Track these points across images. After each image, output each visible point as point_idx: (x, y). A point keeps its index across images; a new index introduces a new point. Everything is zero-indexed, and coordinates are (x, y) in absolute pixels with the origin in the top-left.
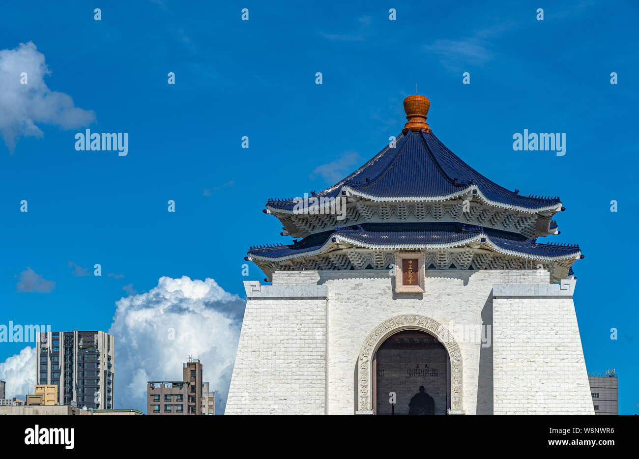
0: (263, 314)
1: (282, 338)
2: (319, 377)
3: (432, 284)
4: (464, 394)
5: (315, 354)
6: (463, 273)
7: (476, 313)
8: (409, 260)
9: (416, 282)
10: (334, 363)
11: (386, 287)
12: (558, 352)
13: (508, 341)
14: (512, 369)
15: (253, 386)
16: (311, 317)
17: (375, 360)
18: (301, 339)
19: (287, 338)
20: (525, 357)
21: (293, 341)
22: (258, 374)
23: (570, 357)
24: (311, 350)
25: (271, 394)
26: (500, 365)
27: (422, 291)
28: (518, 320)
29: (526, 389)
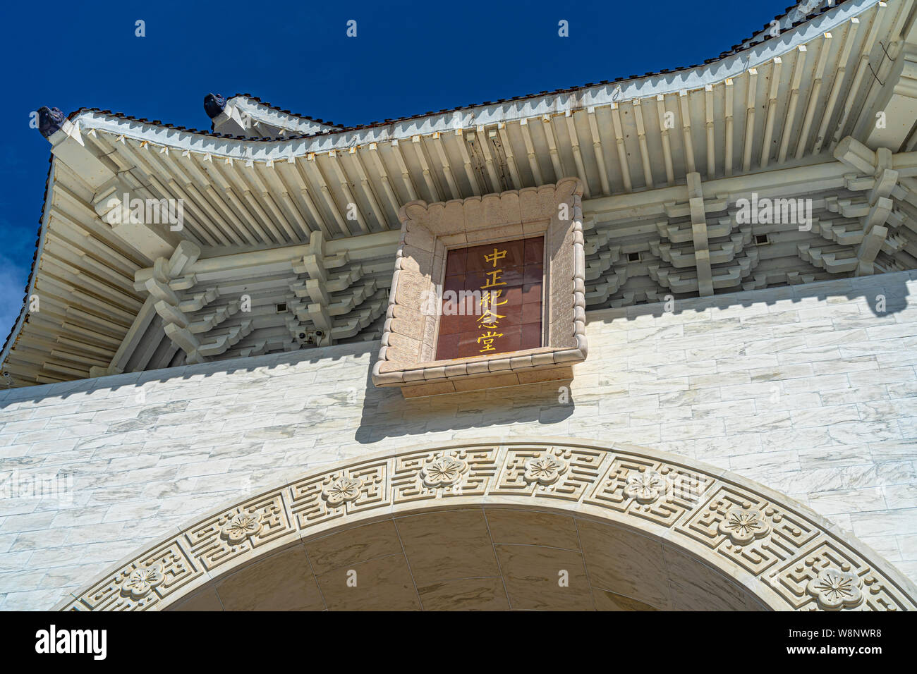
8: (489, 248)
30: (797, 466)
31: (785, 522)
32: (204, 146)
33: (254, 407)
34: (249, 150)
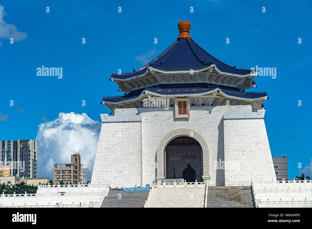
0: (110, 130)
1: (119, 141)
2: (138, 160)
3: (193, 113)
4: (210, 168)
5: (135, 149)
6: (208, 108)
7: (215, 127)
8: (181, 102)
9: (185, 113)
10: (145, 153)
11: (171, 115)
12: (257, 146)
13: (232, 141)
14: (234, 155)
15: (105, 165)
16: (134, 131)
17: (166, 152)
18: (129, 142)
19: (122, 141)
20: (240, 149)
21: (125, 143)
22: (107, 160)
23: (263, 148)
24: (134, 147)
25: (114, 169)
26: (227, 153)
27: (189, 117)
28: (236, 130)
29: (241, 165)
30: (202, 128)
31: (201, 137)
33: (165, 116)
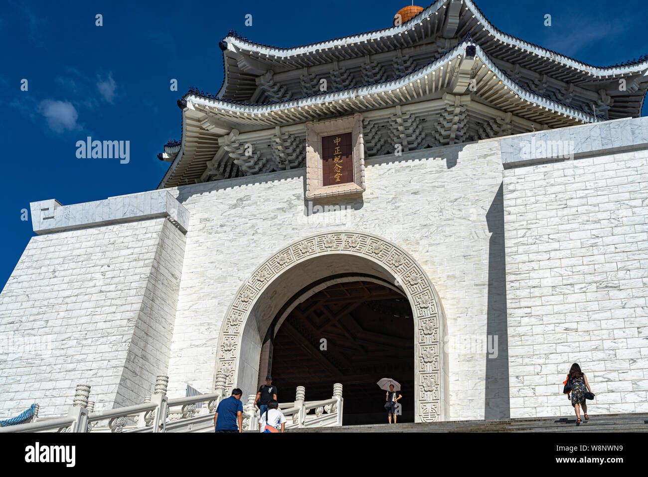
0: (50, 256)
1: (68, 293)
2: (114, 363)
3: (381, 178)
5: (118, 316)
6: (445, 150)
8: (334, 137)
9: (349, 178)
11: (294, 195)
13: (542, 248)
14: (557, 309)
16: (131, 251)
18: (101, 292)
19: (76, 292)
20: (590, 278)
21: (87, 297)
24: (114, 310)
26: (523, 304)
28: (564, 202)
29: (601, 355)
30: (418, 228)
31: (407, 261)
32: (236, 108)
33: (271, 199)
34: (251, 110)
